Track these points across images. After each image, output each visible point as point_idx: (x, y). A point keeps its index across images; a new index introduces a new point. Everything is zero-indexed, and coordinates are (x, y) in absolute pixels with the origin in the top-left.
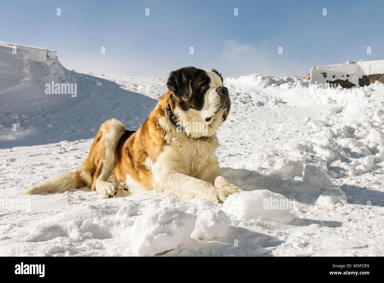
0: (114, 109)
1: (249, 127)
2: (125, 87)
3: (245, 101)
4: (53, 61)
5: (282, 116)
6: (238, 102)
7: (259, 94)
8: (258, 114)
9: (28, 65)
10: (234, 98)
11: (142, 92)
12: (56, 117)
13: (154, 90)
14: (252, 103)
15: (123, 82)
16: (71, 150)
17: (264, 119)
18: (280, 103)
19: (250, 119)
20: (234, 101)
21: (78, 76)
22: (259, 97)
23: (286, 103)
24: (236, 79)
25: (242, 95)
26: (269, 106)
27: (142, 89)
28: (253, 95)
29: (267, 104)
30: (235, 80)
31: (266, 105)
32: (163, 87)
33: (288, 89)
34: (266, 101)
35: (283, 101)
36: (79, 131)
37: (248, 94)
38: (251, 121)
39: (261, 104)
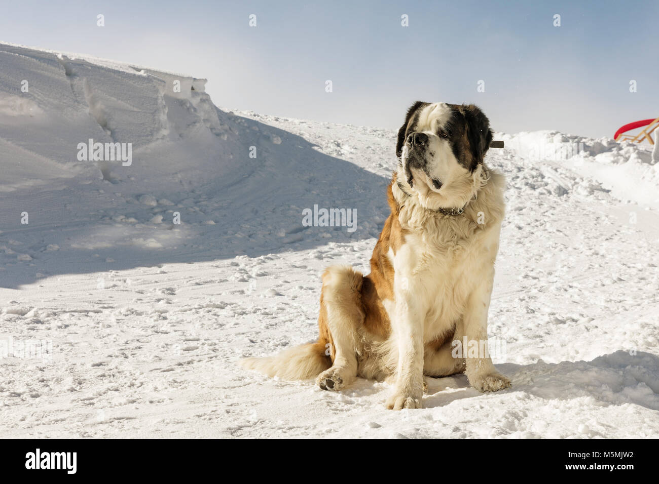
0: (308, 191)
1: (554, 245)
2: (321, 148)
3: (535, 183)
4: (201, 97)
5: (609, 223)
6: (522, 184)
7: (558, 170)
8: (563, 215)
9: (165, 106)
10: (514, 176)
11: (352, 158)
12: (216, 205)
13: (371, 155)
14: (546, 187)
15: (316, 138)
16: (259, 275)
17: (578, 228)
18: (598, 191)
19: (551, 225)
20: (513, 183)
21: (239, 123)
22: (559, 177)
23: (610, 193)
24: (513, 137)
25: (526, 170)
26: (578, 196)
27: (351, 153)
28: (547, 172)
29: (574, 191)
30: (510, 138)
31: (572, 193)
32: (385, 150)
33: (612, 164)
34: (573, 186)
35: (604, 187)
36: (259, 236)
37: (537, 170)
38: (555, 231)
39: (562, 192)
